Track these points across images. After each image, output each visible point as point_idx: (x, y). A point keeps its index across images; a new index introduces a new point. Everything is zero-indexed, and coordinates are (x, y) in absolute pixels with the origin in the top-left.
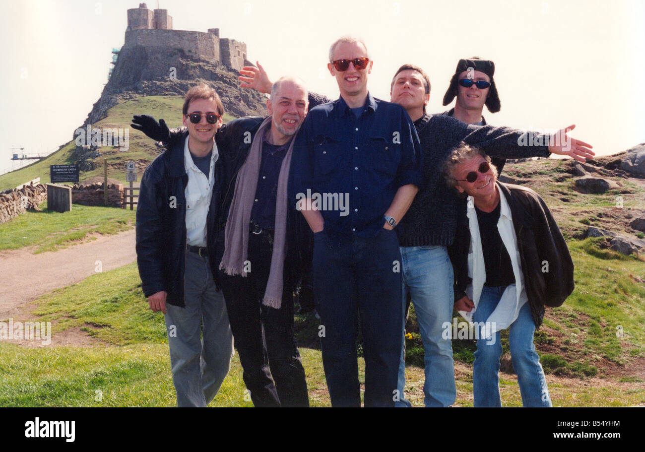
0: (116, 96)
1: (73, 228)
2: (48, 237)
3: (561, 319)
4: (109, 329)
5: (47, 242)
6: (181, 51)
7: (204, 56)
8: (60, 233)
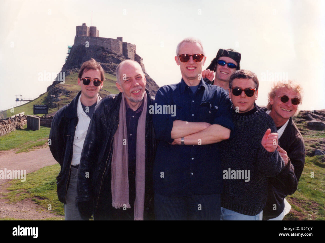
0: (69, 70)
1: (39, 139)
2: (25, 144)
3: (302, 205)
4: (47, 200)
5: (24, 147)
6: (103, 48)
7: (114, 51)
8: (31, 142)
